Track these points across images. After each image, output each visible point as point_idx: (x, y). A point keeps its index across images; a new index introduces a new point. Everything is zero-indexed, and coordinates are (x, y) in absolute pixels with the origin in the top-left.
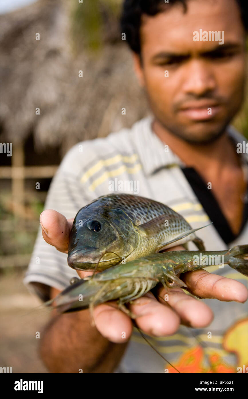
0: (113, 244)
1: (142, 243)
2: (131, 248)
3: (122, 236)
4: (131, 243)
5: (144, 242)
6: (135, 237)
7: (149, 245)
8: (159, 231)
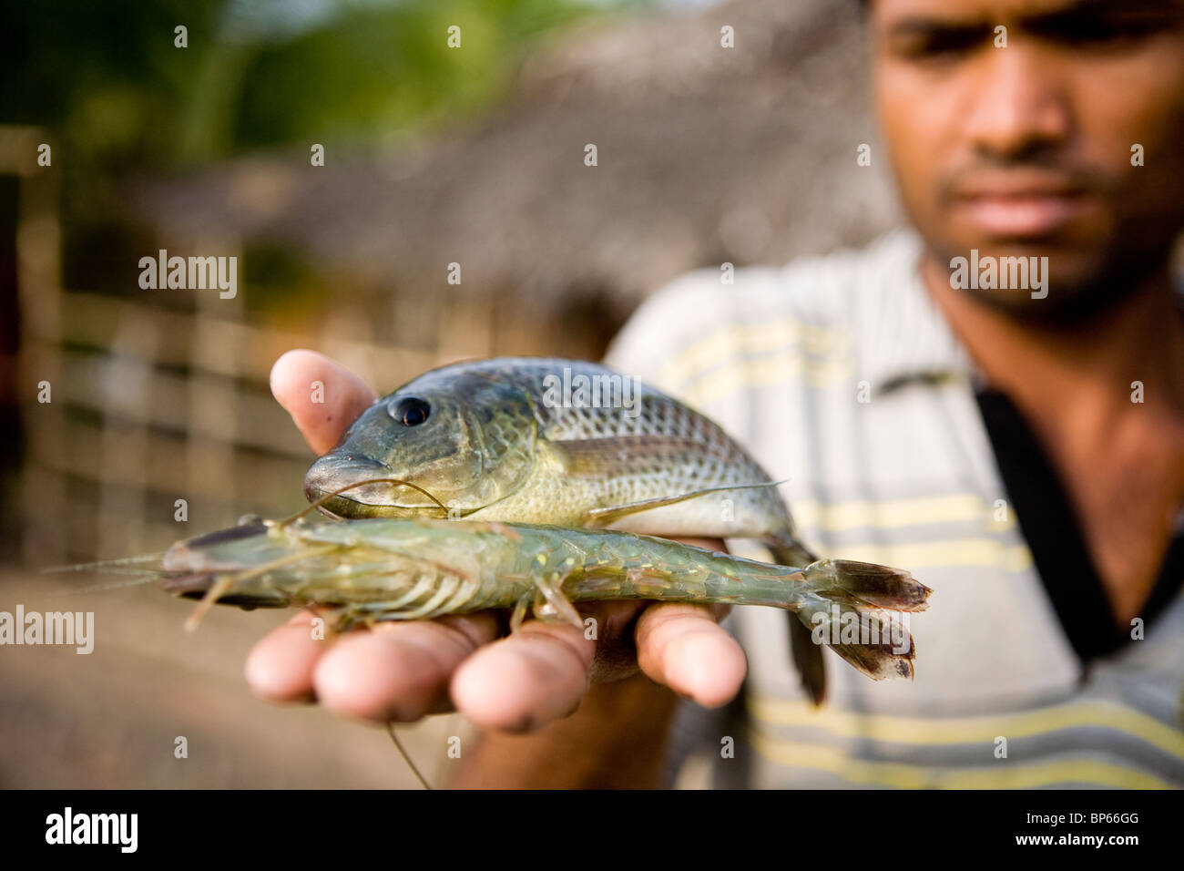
0: (435, 465)
1: (538, 486)
2: (494, 492)
3: (476, 452)
4: (499, 476)
5: (546, 485)
6: (522, 467)
7: (558, 498)
8: (620, 472)
